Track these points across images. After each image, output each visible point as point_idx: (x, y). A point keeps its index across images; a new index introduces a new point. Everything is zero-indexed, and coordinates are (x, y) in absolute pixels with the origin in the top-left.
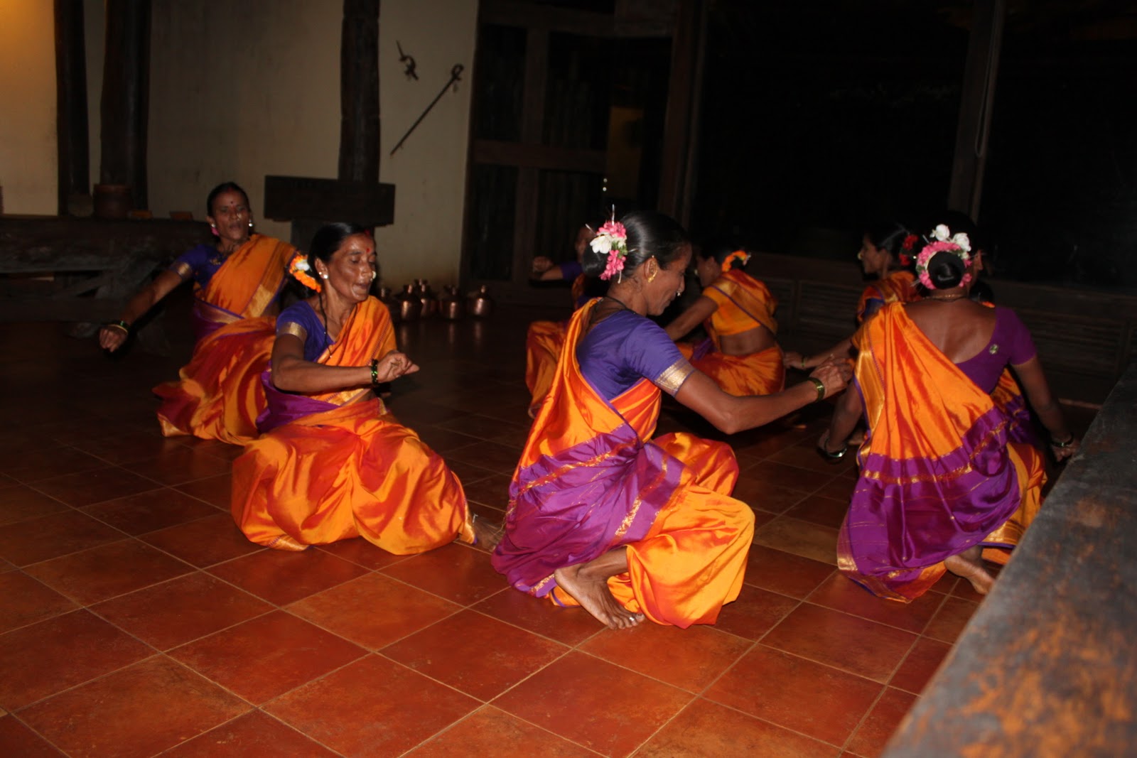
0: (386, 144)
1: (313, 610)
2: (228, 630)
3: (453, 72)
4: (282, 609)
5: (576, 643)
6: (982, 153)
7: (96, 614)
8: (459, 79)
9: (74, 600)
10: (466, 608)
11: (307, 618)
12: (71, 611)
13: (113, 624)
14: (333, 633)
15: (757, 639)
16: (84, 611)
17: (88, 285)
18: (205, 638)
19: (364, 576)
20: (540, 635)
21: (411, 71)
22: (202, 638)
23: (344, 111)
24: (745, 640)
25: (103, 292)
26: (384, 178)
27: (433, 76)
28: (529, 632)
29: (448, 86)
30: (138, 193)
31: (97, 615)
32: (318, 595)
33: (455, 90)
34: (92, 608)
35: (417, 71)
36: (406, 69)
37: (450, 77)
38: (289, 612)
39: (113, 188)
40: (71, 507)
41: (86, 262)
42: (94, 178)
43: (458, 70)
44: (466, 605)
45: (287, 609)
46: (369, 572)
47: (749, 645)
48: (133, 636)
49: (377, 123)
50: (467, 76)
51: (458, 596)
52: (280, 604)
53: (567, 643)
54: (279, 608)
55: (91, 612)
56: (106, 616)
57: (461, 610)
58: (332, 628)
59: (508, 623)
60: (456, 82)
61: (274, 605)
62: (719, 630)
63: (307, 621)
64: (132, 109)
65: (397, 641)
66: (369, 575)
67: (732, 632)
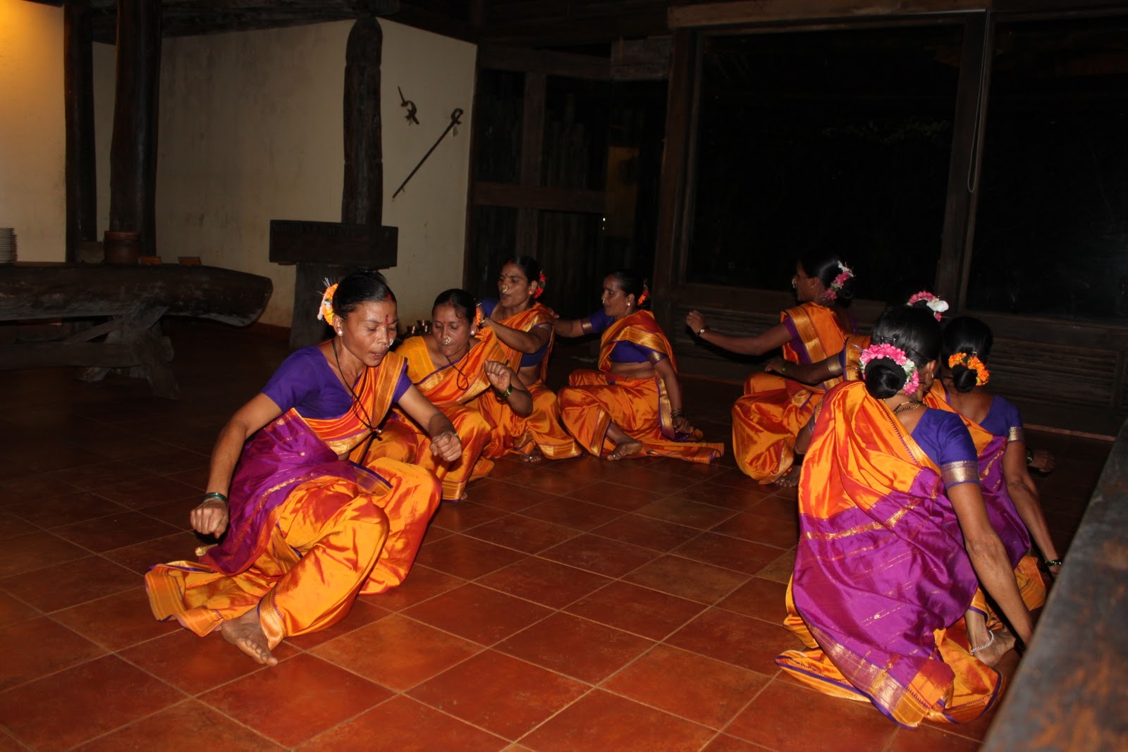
0: (388, 187)
1: (338, 653)
2: (256, 673)
3: (453, 116)
4: (308, 652)
5: (598, 682)
6: (974, 190)
7: (124, 659)
8: (459, 123)
9: (102, 646)
10: (488, 648)
11: (332, 661)
12: (100, 657)
13: (143, 669)
14: (359, 675)
15: (775, 674)
16: (112, 657)
17: (99, 330)
18: (234, 682)
19: (386, 618)
20: (562, 674)
21: (412, 116)
22: (231, 682)
23: (347, 156)
24: (762, 676)
25: (113, 336)
26: (386, 221)
27: (433, 120)
28: (551, 671)
29: (448, 129)
30: (147, 239)
31: (126, 661)
32: (341, 637)
33: (455, 133)
34: (121, 653)
35: (417, 116)
36: (407, 113)
37: (450, 121)
38: (314, 655)
39: (123, 235)
40: (93, 552)
41: (98, 308)
42: (103, 224)
43: (457, 114)
44: (487, 645)
45: (311, 652)
46: (390, 613)
47: (768, 680)
48: (163, 681)
49: (379, 167)
50: (467, 120)
51: (479, 636)
52: (305, 648)
53: (589, 682)
54: (304, 651)
55: (121, 657)
56: (136, 662)
57: (483, 651)
58: (357, 671)
59: (529, 663)
60: (456, 125)
61: (299, 648)
62: (737, 666)
63: (332, 663)
64: (141, 157)
65: (423, 682)
66: (390, 617)
67: (751, 668)
